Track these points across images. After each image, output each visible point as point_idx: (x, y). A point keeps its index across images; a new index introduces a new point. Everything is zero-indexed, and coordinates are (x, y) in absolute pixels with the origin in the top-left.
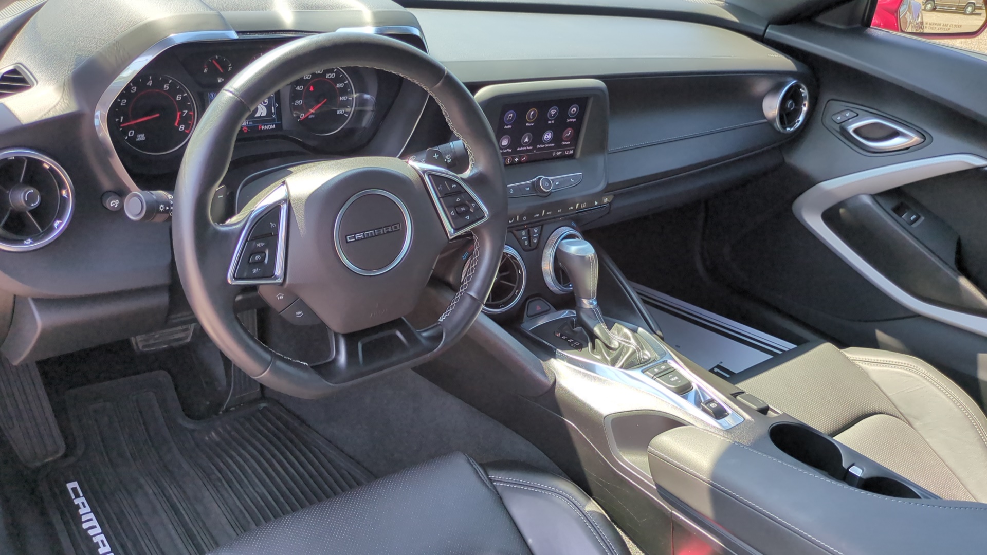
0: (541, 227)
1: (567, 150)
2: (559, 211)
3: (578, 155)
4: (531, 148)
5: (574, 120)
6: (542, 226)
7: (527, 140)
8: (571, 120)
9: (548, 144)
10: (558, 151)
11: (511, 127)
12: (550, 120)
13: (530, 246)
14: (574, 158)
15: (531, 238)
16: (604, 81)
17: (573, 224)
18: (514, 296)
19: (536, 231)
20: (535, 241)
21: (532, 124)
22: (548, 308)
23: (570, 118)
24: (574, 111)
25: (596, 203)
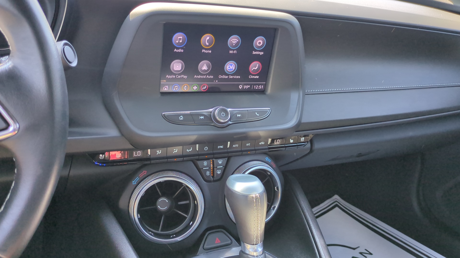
0: (227, 159)
1: (256, 85)
2: (247, 145)
3: (269, 90)
4: (212, 77)
5: (261, 53)
6: (229, 158)
7: (205, 68)
8: (257, 53)
9: (232, 75)
10: (246, 85)
11: (182, 51)
12: (232, 50)
13: (213, 177)
14: (265, 94)
15: (215, 169)
16: (296, 18)
17: (267, 159)
18: (188, 227)
19: (220, 162)
20: (219, 173)
21: (210, 52)
22: (230, 242)
23: (256, 51)
24: (260, 43)
25: (292, 141)
